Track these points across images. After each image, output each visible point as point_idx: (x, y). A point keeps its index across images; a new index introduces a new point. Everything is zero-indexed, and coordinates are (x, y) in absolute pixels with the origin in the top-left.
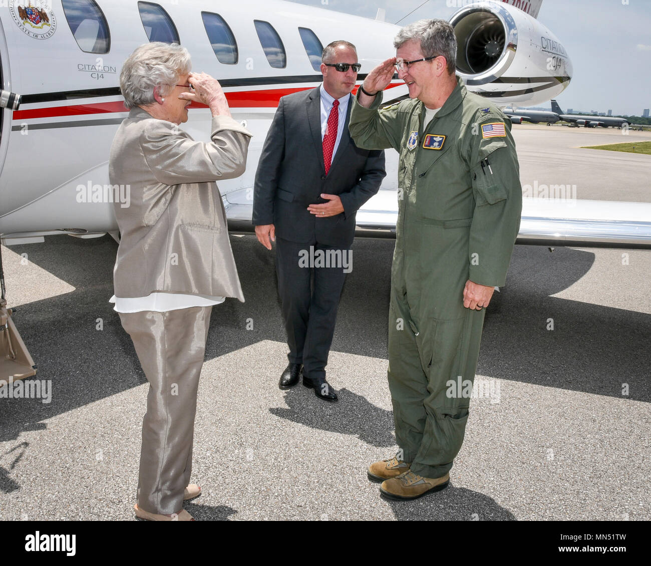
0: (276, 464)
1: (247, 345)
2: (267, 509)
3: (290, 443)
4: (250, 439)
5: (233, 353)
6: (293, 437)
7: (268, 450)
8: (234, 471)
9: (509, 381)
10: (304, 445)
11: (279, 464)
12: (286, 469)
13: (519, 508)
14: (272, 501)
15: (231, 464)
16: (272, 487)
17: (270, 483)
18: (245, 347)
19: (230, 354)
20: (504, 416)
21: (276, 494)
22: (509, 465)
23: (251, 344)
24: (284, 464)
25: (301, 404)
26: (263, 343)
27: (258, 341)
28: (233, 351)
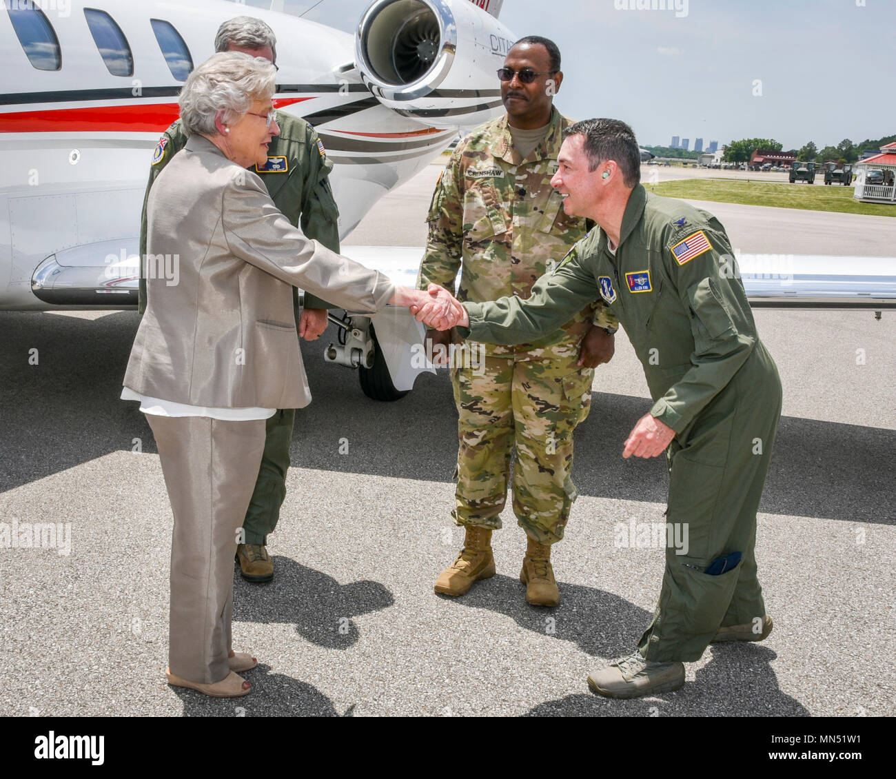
0: (121, 597)
1: (92, 459)
2: (107, 648)
3: (142, 572)
4: (88, 570)
5: (72, 469)
6: (147, 565)
7: (113, 582)
8: (65, 609)
9: (438, 483)
10: (161, 573)
11: (125, 597)
12: (135, 602)
13: (427, 624)
14: (114, 638)
15: (62, 601)
16: (115, 623)
17: (112, 619)
18: (89, 460)
19: (68, 471)
20: (425, 524)
21: (120, 631)
22: (421, 580)
23: (98, 457)
24: (132, 596)
25: (160, 525)
26: (115, 454)
27: (109, 452)
28: (73, 466)
